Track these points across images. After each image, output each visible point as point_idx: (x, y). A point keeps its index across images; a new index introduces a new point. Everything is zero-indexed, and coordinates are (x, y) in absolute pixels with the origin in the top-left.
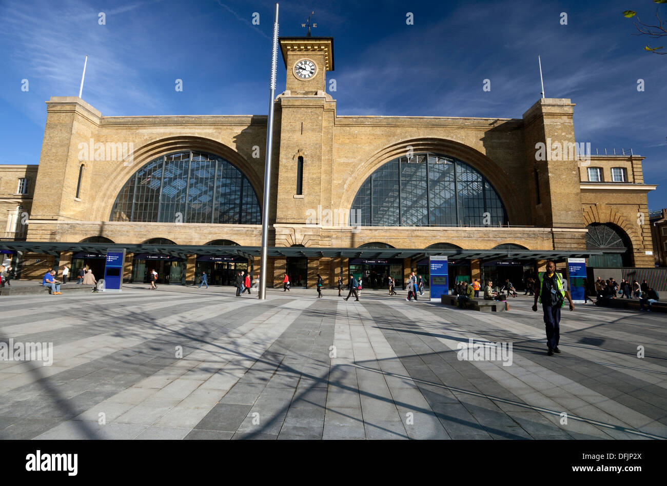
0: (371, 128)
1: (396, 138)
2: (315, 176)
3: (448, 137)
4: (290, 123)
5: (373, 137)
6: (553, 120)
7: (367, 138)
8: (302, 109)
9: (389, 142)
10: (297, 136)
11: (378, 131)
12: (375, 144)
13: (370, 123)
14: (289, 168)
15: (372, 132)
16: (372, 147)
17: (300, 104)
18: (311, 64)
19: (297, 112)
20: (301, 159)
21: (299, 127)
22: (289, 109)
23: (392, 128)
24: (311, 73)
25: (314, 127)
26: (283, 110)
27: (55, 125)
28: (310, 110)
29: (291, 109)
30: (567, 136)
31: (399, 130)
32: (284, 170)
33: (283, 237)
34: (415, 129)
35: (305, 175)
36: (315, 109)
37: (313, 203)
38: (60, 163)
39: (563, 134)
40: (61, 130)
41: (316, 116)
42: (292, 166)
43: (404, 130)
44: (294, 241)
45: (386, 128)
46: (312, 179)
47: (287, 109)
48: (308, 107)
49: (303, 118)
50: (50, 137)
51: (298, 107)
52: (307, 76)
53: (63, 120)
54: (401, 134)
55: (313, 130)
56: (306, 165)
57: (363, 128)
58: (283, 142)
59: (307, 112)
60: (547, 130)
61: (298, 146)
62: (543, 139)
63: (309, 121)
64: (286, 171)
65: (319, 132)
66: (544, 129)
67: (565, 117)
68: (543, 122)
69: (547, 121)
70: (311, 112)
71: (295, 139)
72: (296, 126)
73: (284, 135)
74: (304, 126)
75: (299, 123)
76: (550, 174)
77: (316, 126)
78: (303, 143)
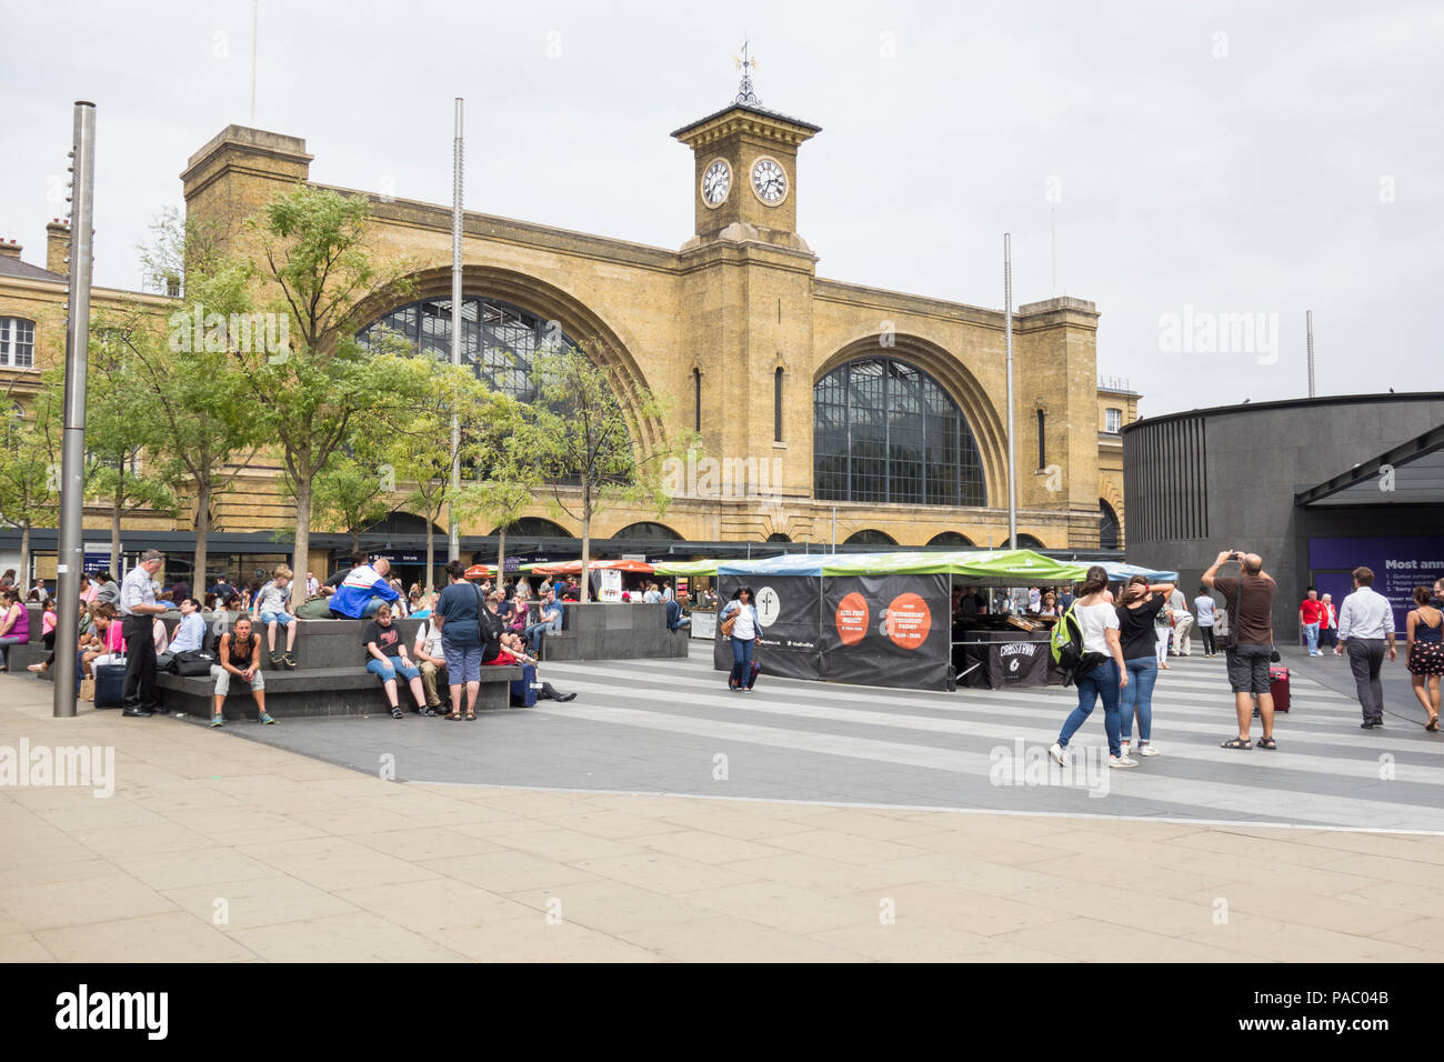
2: (800, 407)
3: (928, 334)
4: (762, 297)
5: (828, 323)
6: (1076, 336)
8: (779, 271)
10: (772, 325)
11: (834, 310)
12: (830, 336)
17: (776, 261)
18: (778, 173)
19: (772, 277)
20: (780, 371)
21: (773, 309)
22: (759, 267)
23: (854, 309)
24: (780, 191)
25: (798, 312)
26: (751, 269)
28: (790, 276)
29: (761, 268)
31: (864, 313)
32: (756, 392)
33: (759, 520)
35: (787, 405)
36: (797, 275)
37: (800, 458)
39: (1086, 360)
41: (799, 289)
42: (767, 385)
43: (871, 314)
44: (776, 528)
45: (845, 307)
47: (755, 267)
48: (787, 269)
49: (781, 292)
51: (773, 266)
52: (773, 197)
54: (867, 321)
55: (795, 318)
56: (788, 385)
58: (752, 334)
59: (785, 279)
60: (1069, 351)
61: (775, 346)
62: (1063, 364)
63: (789, 298)
64: (759, 395)
65: (804, 322)
66: (1066, 349)
67: (1089, 333)
68: (1065, 337)
69: (1071, 336)
70: (792, 280)
71: (771, 333)
72: (770, 304)
73: (754, 321)
74: (782, 307)
75: (774, 300)
76: (1069, 426)
77: (800, 309)
78: (782, 340)
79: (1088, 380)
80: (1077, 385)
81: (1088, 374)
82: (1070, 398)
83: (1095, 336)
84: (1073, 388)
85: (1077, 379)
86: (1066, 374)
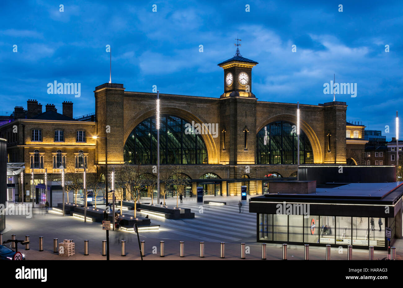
1: (273, 114)
2: (252, 140)
4: (241, 111)
5: (263, 113)
6: (339, 113)
7: (260, 113)
8: (246, 104)
9: (270, 116)
10: (244, 118)
11: (265, 110)
12: (264, 117)
13: (262, 105)
14: (241, 135)
15: (263, 110)
17: (245, 101)
19: (244, 106)
20: (246, 131)
21: (244, 114)
26: (238, 104)
27: (112, 103)
29: (241, 104)
30: (344, 121)
32: (239, 137)
33: (240, 171)
35: (248, 140)
37: (252, 154)
38: (119, 128)
39: (343, 120)
40: (117, 107)
41: (252, 108)
46: (251, 142)
48: (248, 103)
49: (246, 109)
50: (111, 111)
51: (244, 103)
53: (117, 100)
55: (251, 116)
56: (248, 135)
58: (238, 122)
59: (248, 106)
60: (337, 118)
61: (245, 124)
62: (335, 121)
63: (249, 111)
64: (240, 138)
65: (253, 117)
66: (336, 117)
67: (344, 111)
68: (336, 113)
69: (337, 113)
70: (250, 106)
71: (243, 121)
72: (243, 113)
73: (239, 118)
74: (247, 113)
75: (244, 112)
76: (337, 139)
77: (252, 113)
78: (247, 123)
79: (343, 125)
80: (339, 127)
81: (343, 123)
82: (337, 131)
83: (346, 112)
84: (338, 128)
85: (339, 125)
86: (336, 124)
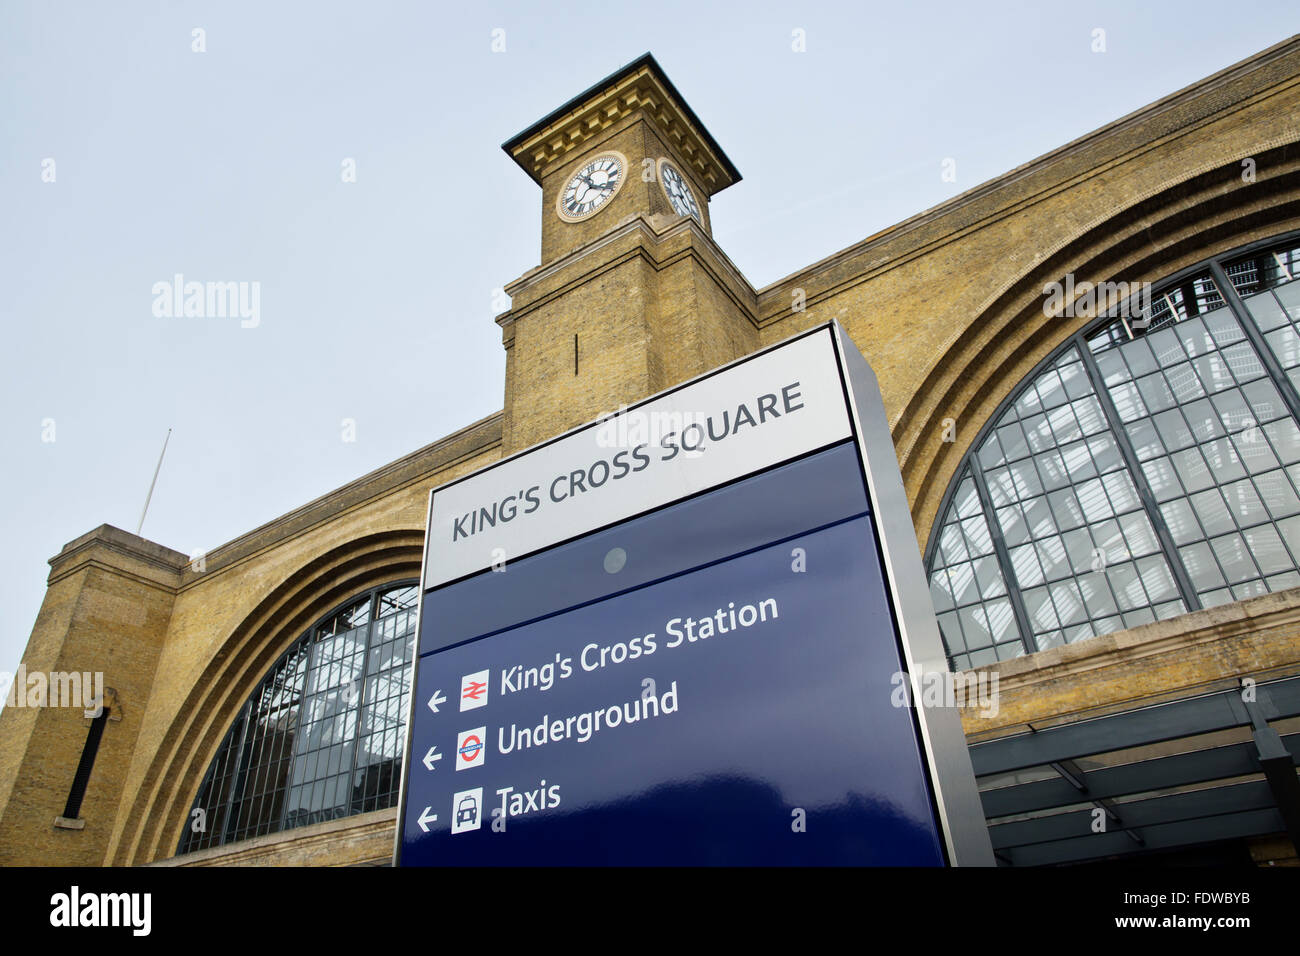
0: (897, 272)
1: (1013, 257)
4: (540, 354)
5: (917, 299)
7: (891, 311)
8: (575, 293)
9: (987, 285)
10: (561, 387)
11: (929, 269)
12: (929, 320)
13: (887, 259)
15: (907, 283)
16: (922, 336)
17: (567, 281)
18: (607, 164)
19: (560, 311)
22: (535, 313)
23: (984, 234)
24: (610, 185)
26: (519, 325)
28: (597, 285)
29: (539, 312)
31: (1016, 228)
34: (1090, 185)
36: (614, 272)
41: (618, 291)
43: (1037, 215)
45: (958, 245)
47: (528, 319)
48: (590, 277)
49: (580, 321)
51: (560, 293)
54: (1032, 234)
55: (614, 341)
57: (866, 285)
59: (589, 295)
63: (600, 318)
70: (605, 286)
71: (557, 402)
72: (558, 353)
74: (584, 344)
75: (563, 344)
77: (623, 321)
78: (583, 399)
